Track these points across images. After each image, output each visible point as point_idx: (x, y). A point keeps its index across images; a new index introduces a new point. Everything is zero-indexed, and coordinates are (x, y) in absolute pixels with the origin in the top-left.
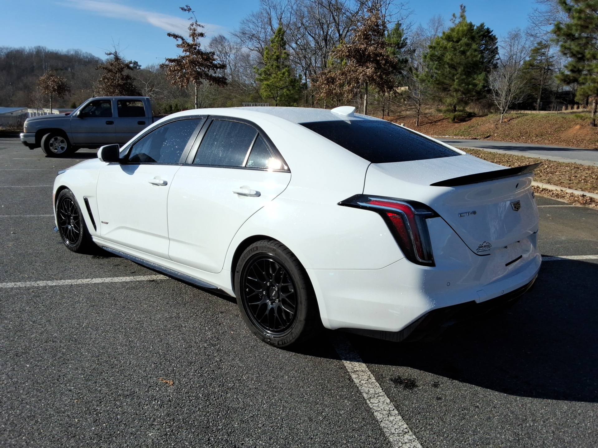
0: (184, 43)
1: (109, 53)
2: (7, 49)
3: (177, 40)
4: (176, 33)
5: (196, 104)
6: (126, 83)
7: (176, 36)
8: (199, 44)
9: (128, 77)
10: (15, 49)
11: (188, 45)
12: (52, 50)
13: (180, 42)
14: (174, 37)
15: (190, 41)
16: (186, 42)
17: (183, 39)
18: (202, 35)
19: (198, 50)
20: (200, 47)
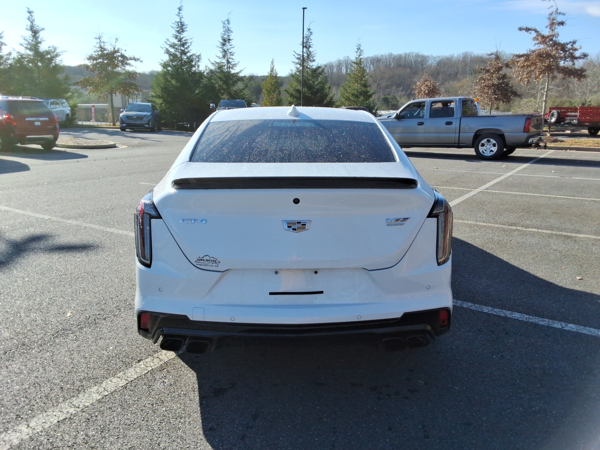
0: (538, 35)
1: (490, 53)
2: (439, 57)
3: (530, 33)
4: (529, 26)
5: (544, 101)
6: (503, 83)
7: (528, 30)
8: (558, 34)
9: (504, 77)
10: (445, 56)
11: (543, 37)
12: (478, 54)
13: (534, 34)
14: (526, 31)
15: (546, 32)
16: (540, 34)
17: (536, 31)
18: (562, 23)
19: (555, 41)
20: (559, 37)
